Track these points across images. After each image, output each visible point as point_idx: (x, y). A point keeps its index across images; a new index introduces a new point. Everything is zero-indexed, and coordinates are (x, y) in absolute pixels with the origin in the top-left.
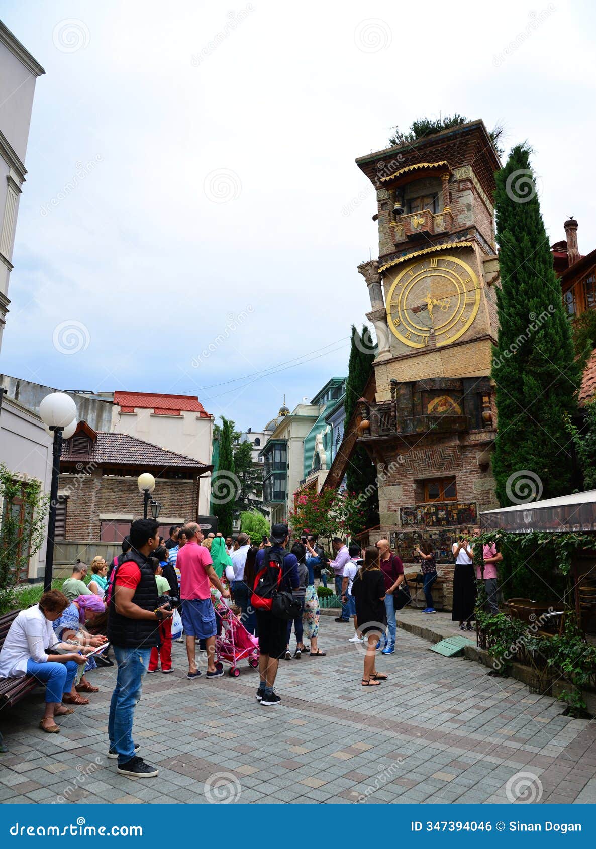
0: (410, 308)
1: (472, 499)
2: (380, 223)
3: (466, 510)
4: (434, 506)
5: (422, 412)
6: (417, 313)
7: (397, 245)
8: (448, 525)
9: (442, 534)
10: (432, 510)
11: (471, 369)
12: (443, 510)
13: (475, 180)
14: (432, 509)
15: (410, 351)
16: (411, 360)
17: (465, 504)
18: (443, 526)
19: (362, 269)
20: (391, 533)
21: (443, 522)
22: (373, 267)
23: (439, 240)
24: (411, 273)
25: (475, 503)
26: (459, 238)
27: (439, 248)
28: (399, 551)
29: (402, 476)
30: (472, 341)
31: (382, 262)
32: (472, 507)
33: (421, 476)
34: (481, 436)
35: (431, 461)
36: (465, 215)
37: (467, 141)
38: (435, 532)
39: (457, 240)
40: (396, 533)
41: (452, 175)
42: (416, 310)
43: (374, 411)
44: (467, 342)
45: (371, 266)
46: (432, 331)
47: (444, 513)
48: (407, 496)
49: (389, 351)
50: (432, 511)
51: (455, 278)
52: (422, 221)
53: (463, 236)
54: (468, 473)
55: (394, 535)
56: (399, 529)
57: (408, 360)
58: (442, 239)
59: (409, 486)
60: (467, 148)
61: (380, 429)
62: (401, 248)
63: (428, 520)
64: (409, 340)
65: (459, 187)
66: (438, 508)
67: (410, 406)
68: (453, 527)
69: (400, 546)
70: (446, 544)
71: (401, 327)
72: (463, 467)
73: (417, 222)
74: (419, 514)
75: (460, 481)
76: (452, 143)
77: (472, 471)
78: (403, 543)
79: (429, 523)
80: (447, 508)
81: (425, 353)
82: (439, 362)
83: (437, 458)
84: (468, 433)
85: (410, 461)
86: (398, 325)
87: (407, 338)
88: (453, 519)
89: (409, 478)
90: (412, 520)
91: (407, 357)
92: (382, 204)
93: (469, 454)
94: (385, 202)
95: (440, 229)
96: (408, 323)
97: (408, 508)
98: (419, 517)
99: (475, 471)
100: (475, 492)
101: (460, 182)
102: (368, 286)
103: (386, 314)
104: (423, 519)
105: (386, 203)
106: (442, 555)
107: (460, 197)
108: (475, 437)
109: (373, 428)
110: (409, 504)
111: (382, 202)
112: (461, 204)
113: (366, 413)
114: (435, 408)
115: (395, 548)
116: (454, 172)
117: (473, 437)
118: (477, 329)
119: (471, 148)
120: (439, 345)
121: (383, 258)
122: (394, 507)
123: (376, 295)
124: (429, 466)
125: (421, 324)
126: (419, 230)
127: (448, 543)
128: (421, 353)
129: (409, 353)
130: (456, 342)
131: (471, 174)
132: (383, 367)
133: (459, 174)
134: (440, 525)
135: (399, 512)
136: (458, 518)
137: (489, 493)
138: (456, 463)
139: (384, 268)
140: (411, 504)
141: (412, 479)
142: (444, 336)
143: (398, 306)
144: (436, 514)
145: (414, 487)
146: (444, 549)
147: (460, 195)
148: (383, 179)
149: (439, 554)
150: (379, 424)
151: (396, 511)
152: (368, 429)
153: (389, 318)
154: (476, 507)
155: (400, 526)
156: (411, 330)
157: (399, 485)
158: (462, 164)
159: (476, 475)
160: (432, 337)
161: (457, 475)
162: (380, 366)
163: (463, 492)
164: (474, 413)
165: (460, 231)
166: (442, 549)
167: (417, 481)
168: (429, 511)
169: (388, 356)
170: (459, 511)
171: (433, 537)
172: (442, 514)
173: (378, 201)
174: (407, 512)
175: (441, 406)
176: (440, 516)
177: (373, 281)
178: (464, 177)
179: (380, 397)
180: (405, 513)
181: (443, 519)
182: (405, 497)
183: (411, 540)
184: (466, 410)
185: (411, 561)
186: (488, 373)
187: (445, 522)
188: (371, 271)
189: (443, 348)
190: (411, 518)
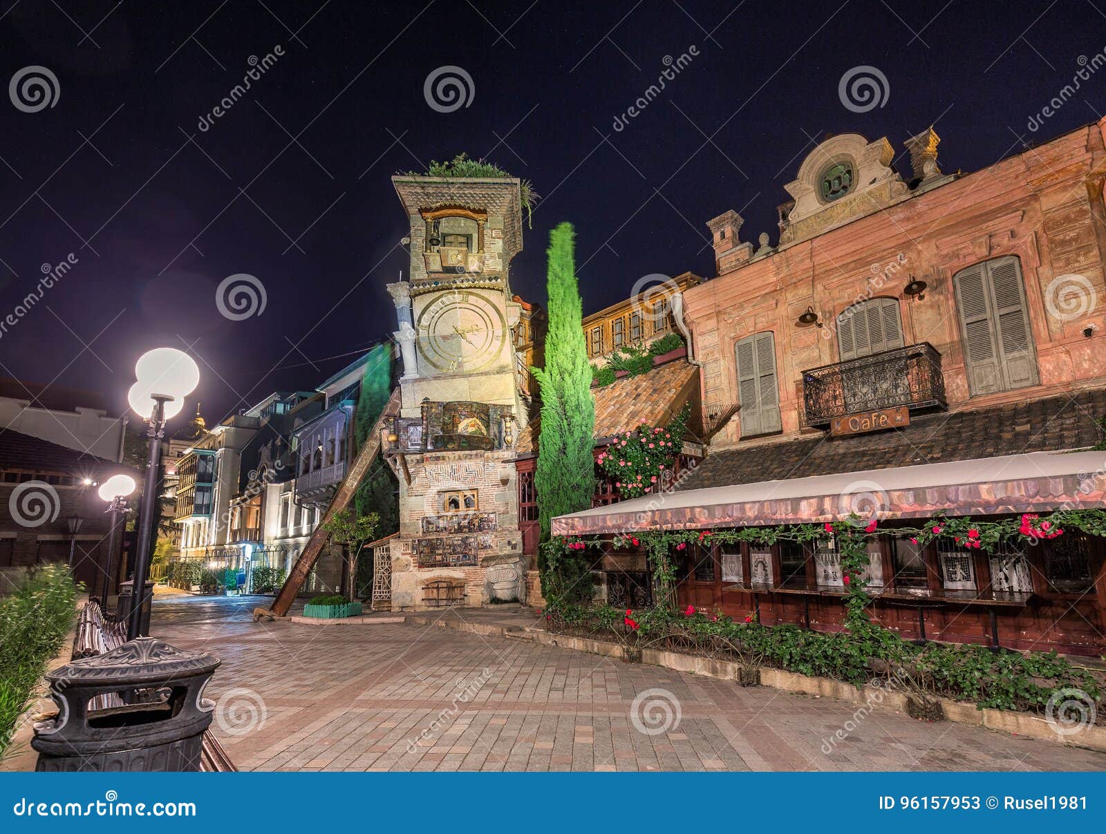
0: (440, 335)
1: (492, 509)
3: (485, 519)
5: (453, 430)
6: (446, 340)
7: (430, 273)
8: (469, 532)
9: (464, 540)
11: (496, 398)
12: (464, 518)
15: (439, 374)
16: (439, 381)
17: (485, 513)
18: (466, 532)
20: (412, 540)
21: (464, 530)
22: (404, 288)
23: (472, 277)
24: (443, 301)
25: (494, 513)
26: (490, 280)
27: (472, 284)
28: (420, 556)
29: (426, 486)
30: (498, 373)
31: (413, 286)
32: (491, 516)
33: (445, 486)
34: (503, 456)
35: (456, 475)
36: (496, 262)
38: (457, 539)
39: (489, 282)
40: (418, 540)
42: (445, 337)
43: (402, 425)
44: (493, 373)
46: (461, 357)
47: (466, 521)
48: (430, 504)
52: (458, 257)
54: (489, 487)
55: (416, 542)
56: (420, 536)
57: (436, 382)
59: (431, 497)
61: (410, 444)
62: (434, 277)
66: (460, 517)
67: (442, 425)
68: (475, 534)
69: (422, 552)
71: (430, 351)
72: (484, 481)
73: (454, 256)
74: (441, 521)
75: (482, 493)
77: (494, 485)
78: (426, 550)
79: (450, 530)
80: (469, 517)
81: (453, 377)
82: (466, 386)
83: (462, 473)
84: (491, 452)
85: (435, 474)
88: (474, 526)
92: (416, 230)
93: (491, 470)
94: (419, 228)
95: (474, 268)
97: (430, 517)
98: (441, 525)
99: (496, 485)
100: (495, 503)
104: (445, 526)
105: (420, 230)
106: (464, 558)
107: (492, 244)
108: (498, 453)
109: (401, 441)
110: (432, 514)
111: (416, 228)
112: (493, 252)
113: (395, 427)
114: (465, 428)
115: (417, 552)
116: (489, 219)
117: (495, 456)
118: (501, 363)
120: (466, 371)
122: (415, 517)
124: (453, 479)
125: (450, 351)
127: (470, 547)
128: (450, 377)
129: (438, 376)
130: (483, 372)
132: (413, 384)
133: (492, 222)
134: (461, 532)
135: (420, 522)
136: (479, 526)
137: (508, 504)
138: (479, 477)
139: (417, 292)
140: (432, 512)
141: (434, 490)
142: (471, 365)
143: (427, 331)
144: (459, 523)
145: (436, 496)
146: (466, 553)
147: (492, 242)
149: (461, 558)
150: (409, 439)
151: (417, 520)
154: (494, 516)
155: (421, 533)
156: (439, 353)
157: (422, 495)
159: (496, 488)
160: (460, 365)
161: (479, 487)
162: (409, 383)
163: (484, 503)
164: (497, 436)
167: (440, 491)
169: (416, 376)
170: (480, 519)
171: (456, 543)
172: (464, 523)
174: (429, 522)
175: (470, 426)
176: (461, 524)
179: (406, 413)
180: (427, 522)
181: (465, 527)
182: (428, 507)
183: (432, 547)
184: (492, 434)
185: (433, 566)
186: (513, 402)
187: (467, 530)
188: (401, 292)
189: (471, 376)
190: (433, 526)
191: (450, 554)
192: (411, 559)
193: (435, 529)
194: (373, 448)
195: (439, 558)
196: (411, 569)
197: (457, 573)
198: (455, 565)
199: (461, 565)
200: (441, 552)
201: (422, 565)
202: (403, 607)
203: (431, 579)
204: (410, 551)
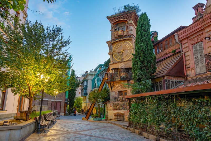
2: (112, 32)
7: (115, 38)
9: (124, 104)
10: (122, 98)
13: (133, 23)
19: (107, 42)
21: (124, 101)
23: (125, 37)
27: (124, 39)
33: (119, 90)
36: (131, 31)
38: (122, 103)
39: (129, 37)
41: (128, 22)
42: (119, 53)
43: (109, 75)
44: (130, 61)
46: (122, 57)
49: (113, 62)
51: (128, 46)
52: (121, 32)
54: (130, 90)
55: (113, 104)
59: (116, 93)
62: (116, 38)
64: (117, 59)
65: (129, 25)
66: (123, 98)
69: (114, 106)
70: (124, 106)
75: (128, 92)
76: (128, 15)
79: (121, 101)
82: (124, 64)
84: (130, 81)
85: (117, 87)
86: (115, 56)
89: (116, 91)
91: (117, 63)
92: (112, 28)
95: (125, 35)
96: (117, 55)
97: (116, 98)
98: (119, 100)
102: (108, 46)
103: (112, 53)
106: (124, 108)
107: (130, 27)
109: (109, 79)
112: (130, 29)
113: (107, 76)
114: (122, 75)
116: (128, 21)
120: (124, 61)
121: (112, 40)
122: (113, 97)
123: (110, 49)
124: (121, 88)
125: (120, 56)
126: (120, 34)
128: (120, 62)
130: (128, 60)
131: (133, 22)
133: (130, 22)
135: (114, 99)
136: (127, 100)
139: (112, 43)
140: (117, 96)
142: (125, 59)
143: (115, 51)
145: (118, 93)
148: (112, 22)
155: (114, 102)
156: (118, 57)
157: (114, 92)
158: (130, 20)
160: (122, 59)
161: (127, 90)
162: (111, 65)
163: (128, 94)
165: (129, 35)
167: (118, 91)
172: (124, 99)
173: (111, 27)
175: (124, 75)
177: (110, 45)
179: (110, 72)
183: (116, 105)
184: (130, 76)
185: (117, 110)
188: (109, 43)
189: (125, 61)
190: (117, 100)
191: (120, 107)
192: (112, 108)
195: (118, 108)
196: (112, 110)
197: (122, 112)
198: (122, 110)
200: (118, 106)
201: (114, 110)
202: (110, 120)
203: (116, 113)
204: (112, 106)
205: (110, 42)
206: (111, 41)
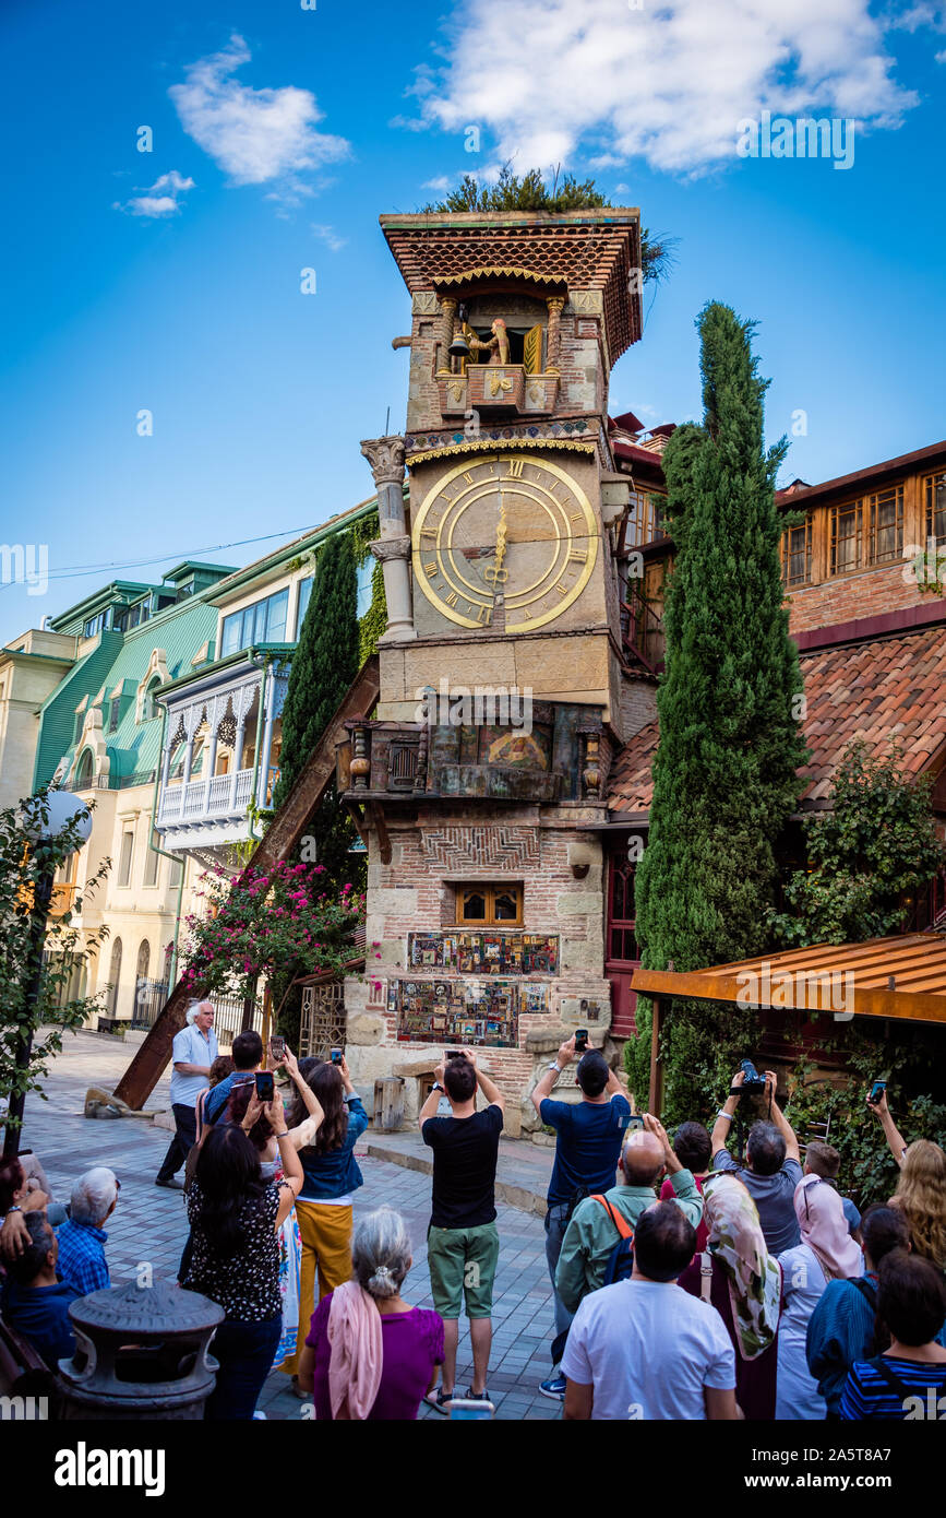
0: (461, 547)
1: (553, 928)
2: (411, 358)
3: (539, 947)
4: (478, 935)
5: (478, 757)
6: (472, 558)
7: (447, 418)
8: (502, 971)
9: (492, 990)
10: (474, 942)
11: (569, 686)
12: (494, 943)
13: (602, 320)
14: (473, 939)
15: (453, 631)
16: (454, 648)
17: (538, 935)
18: (494, 973)
19: (370, 449)
20: (389, 981)
21: (493, 967)
22: (394, 450)
23: (531, 425)
24: (469, 478)
25: (557, 937)
26: (569, 430)
27: (528, 440)
28: (403, 1017)
29: (418, 872)
30: (575, 633)
31: (411, 444)
32: (551, 943)
33: (458, 876)
34: (580, 814)
35: (480, 849)
36: (582, 387)
37: (605, 244)
38: (477, 985)
39: (563, 434)
40: (401, 982)
41: (567, 302)
42: (471, 554)
43: (378, 741)
44: (566, 634)
45: (390, 447)
46: (499, 599)
47: (497, 949)
48: (424, 910)
49: (412, 624)
50: (474, 944)
51: (553, 506)
52: (506, 382)
53: (577, 427)
54: (549, 879)
55: (397, 986)
56: (404, 973)
57: (448, 648)
58: (536, 426)
59: (430, 892)
60: (602, 255)
61: (391, 779)
62: (454, 424)
63: (463, 961)
64: (454, 608)
65: (576, 330)
66: (485, 939)
67: (455, 742)
68: (514, 978)
69: (406, 1008)
70: (498, 1010)
71: (437, 582)
72: (539, 865)
73: (497, 382)
74: (447, 946)
75: (532, 892)
76: (576, 239)
77: (557, 876)
78: (414, 1003)
79: (465, 965)
80: (504, 940)
81: (484, 641)
82: (510, 663)
83: (494, 847)
84: (556, 805)
85: (439, 844)
86: (433, 576)
87: (449, 605)
88: (513, 962)
89: (432, 877)
90: (433, 958)
91: (448, 642)
92: (422, 325)
93: (554, 842)
94: (429, 320)
95: (536, 406)
96: (452, 575)
97: (425, 935)
98: (447, 954)
99: (562, 876)
100: (559, 915)
101: (580, 319)
102: (377, 485)
104: (453, 958)
105: (430, 324)
106: (490, 1029)
107: (577, 349)
108: (569, 815)
109: (378, 777)
110: (430, 928)
111: (423, 320)
112: (575, 365)
113: (364, 745)
114: (503, 754)
115: (396, 1008)
116: (572, 296)
117: (564, 813)
118: (584, 611)
119: (610, 259)
120: (510, 629)
121: (413, 435)
122: (397, 931)
123: (393, 507)
124: (475, 859)
125: (480, 582)
126: (500, 399)
127: (502, 1007)
128: (478, 640)
129: (453, 636)
130: (545, 630)
131: (600, 308)
132: (398, 652)
133: (580, 302)
134: (488, 972)
135: (406, 942)
136: (523, 963)
137: (584, 919)
138: (530, 858)
139: (419, 458)
140: (431, 924)
141: (438, 879)
142: (521, 614)
143: (435, 539)
144: (482, 951)
145: (441, 894)
146: (495, 1018)
147: (577, 343)
148: (438, 279)
149: (483, 1027)
150: (390, 770)
151: (400, 938)
152: (366, 776)
153: (416, 557)
154: (558, 944)
155: (406, 967)
156: (459, 592)
157: (411, 887)
158: (587, 284)
159: (563, 884)
160: (499, 612)
161: (527, 879)
162: (391, 651)
163: (536, 912)
164: (570, 769)
165: (574, 418)
166: (490, 1018)
167: (448, 884)
168: (468, 944)
169: (408, 634)
170: (526, 948)
172: (492, 951)
173: (413, 314)
174: (422, 943)
175: (514, 751)
176: (488, 955)
177: (390, 477)
178: (588, 311)
179: (387, 713)
180: (419, 944)
181: (494, 961)
182: (421, 913)
183: (429, 997)
184: (557, 763)
185: (426, 1037)
186: (604, 697)
187: (497, 967)
188: (388, 457)
189: (519, 637)
190: (430, 955)
191: (462, 1016)
192: (384, 1021)
193: (433, 960)
194: (319, 779)
195: (439, 1023)
196: (384, 1040)
199: (482, 1043)
200: (443, 1010)
201: (404, 1036)
203: (422, 1064)
204: (382, 1004)
205: (400, 445)
206: (407, 443)
